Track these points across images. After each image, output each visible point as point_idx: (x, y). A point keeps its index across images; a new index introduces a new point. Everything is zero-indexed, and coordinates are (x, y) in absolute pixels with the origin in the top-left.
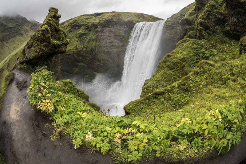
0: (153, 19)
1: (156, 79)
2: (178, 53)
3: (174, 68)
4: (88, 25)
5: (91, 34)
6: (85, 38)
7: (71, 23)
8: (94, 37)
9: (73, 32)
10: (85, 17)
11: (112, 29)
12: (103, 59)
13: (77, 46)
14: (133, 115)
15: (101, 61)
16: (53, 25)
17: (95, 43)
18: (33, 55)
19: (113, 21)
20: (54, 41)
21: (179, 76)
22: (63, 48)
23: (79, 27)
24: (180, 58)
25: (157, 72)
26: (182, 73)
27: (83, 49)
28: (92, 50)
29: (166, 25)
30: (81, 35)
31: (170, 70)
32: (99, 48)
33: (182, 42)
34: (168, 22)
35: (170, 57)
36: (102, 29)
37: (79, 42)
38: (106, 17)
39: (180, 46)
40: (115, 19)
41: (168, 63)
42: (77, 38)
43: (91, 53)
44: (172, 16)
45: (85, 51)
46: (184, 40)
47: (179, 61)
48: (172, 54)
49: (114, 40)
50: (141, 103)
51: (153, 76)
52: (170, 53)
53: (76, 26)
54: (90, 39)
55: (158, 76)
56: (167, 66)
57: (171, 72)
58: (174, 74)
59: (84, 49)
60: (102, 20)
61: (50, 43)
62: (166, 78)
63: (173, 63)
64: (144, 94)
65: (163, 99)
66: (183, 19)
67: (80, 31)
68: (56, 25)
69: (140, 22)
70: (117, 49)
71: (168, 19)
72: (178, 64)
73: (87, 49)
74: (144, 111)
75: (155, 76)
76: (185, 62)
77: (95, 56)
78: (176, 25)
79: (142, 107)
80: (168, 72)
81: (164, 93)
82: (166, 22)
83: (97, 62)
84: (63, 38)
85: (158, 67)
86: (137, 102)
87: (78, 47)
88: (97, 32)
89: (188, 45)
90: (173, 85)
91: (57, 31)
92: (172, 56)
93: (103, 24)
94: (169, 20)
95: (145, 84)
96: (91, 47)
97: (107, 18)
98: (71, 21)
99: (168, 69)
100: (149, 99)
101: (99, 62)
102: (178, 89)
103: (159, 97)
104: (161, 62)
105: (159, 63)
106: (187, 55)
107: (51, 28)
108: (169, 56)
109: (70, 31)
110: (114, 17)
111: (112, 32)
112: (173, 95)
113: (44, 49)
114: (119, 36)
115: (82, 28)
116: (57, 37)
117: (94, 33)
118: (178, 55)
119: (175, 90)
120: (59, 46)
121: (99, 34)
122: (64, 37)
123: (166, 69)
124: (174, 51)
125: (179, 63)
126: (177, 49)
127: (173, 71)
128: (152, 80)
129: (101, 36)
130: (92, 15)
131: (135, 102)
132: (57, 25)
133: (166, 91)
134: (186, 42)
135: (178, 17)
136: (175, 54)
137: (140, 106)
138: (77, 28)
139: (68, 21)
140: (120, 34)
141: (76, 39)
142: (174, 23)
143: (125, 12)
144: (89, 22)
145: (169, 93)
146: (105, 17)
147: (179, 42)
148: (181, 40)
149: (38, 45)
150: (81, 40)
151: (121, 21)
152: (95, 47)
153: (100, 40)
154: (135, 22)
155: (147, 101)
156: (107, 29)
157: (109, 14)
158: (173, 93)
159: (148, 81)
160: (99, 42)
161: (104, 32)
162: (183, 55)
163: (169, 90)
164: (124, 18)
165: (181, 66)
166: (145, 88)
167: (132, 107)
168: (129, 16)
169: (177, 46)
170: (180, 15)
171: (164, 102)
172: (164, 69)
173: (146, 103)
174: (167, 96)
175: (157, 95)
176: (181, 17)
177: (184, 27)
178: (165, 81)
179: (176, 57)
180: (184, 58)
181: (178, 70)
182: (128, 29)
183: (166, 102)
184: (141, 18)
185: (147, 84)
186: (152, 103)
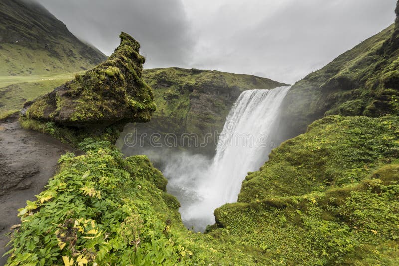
0: (269, 84)
1: (265, 175)
2: (311, 140)
3: (300, 164)
4: (181, 85)
5: (183, 98)
6: (174, 102)
7: (157, 75)
8: (186, 104)
9: (159, 90)
10: (177, 72)
11: (210, 96)
13: (162, 109)
14: (228, 231)
16: (130, 73)
17: (187, 111)
18: (79, 114)
19: (213, 85)
20: (132, 100)
22: (147, 115)
23: (169, 84)
24: (314, 149)
25: (268, 164)
26: (318, 174)
27: (170, 115)
28: (181, 119)
30: (170, 97)
31: (292, 165)
32: (191, 118)
33: (323, 123)
34: (296, 89)
35: (294, 145)
36: (198, 94)
37: (166, 106)
38: (205, 78)
39: (317, 129)
40: (217, 83)
41: (288, 154)
42: (164, 98)
43: (180, 123)
44: (306, 77)
45: (173, 118)
46: (326, 119)
47: (311, 153)
48: (298, 141)
49: (211, 111)
50: (242, 212)
51: (261, 170)
52: (293, 139)
53: (164, 81)
54: (181, 105)
55: (269, 170)
56: (285, 159)
57: (294, 168)
58: (300, 173)
59: (172, 116)
60: (200, 82)
61: (124, 103)
62: (283, 177)
63: (298, 154)
64: (246, 195)
65: (284, 218)
66: (333, 79)
67: (169, 91)
68: (136, 74)
69: (248, 89)
71: (296, 83)
72: (308, 158)
73: (176, 117)
74: (247, 228)
75: (264, 170)
76: (326, 158)
77: (185, 127)
78: (311, 92)
79: (244, 219)
80: (288, 168)
81: (285, 206)
82: (291, 89)
84: (147, 99)
85: (270, 157)
86: (236, 207)
87: (164, 111)
88: (191, 97)
89: (338, 127)
90: (305, 197)
91: (139, 85)
92: (297, 144)
93: (200, 88)
94: (299, 84)
95: (247, 179)
96: (181, 116)
97: (206, 80)
98: (158, 72)
99: (288, 163)
100: (257, 210)
102: (318, 209)
103: (276, 211)
104: (276, 151)
105: (272, 152)
106: (332, 145)
107: (127, 77)
108: (290, 143)
109: (155, 87)
110: (216, 80)
111: (210, 100)
112: (307, 217)
113: (110, 110)
115: (172, 87)
116: (138, 95)
117: (187, 98)
118: (310, 144)
119: (312, 209)
120: (139, 110)
121: (194, 100)
122: (149, 98)
123: (283, 163)
124: (301, 136)
125: (310, 156)
126: (310, 134)
127: (298, 169)
128: (258, 175)
129: (196, 103)
130: (187, 71)
131: (232, 205)
132: (138, 75)
133: (290, 205)
134: (332, 123)
135: (320, 76)
136: (304, 142)
137: (241, 216)
138: (166, 85)
139: (153, 70)
141: (162, 100)
144: (182, 80)
145: (298, 211)
147: (314, 122)
148: (320, 120)
149: (94, 99)
150: (169, 104)
151: (224, 87)
152: (186, 116)
153: (193, 108)
154: (241, 89)
155: (253, 211)
156: (204, 95)
157: (209, 74)
158: (307, 214)
159: (252, 175)
160: (192, 111)
161: (200, 99)
162: (321, 144)
163: (297, 204)
164: (228, 82)
165: (315, 163)
166: (248, 185)
167: (227, 214)
168: (235, 80)
169: (310, 128)
170: (326, 72)
171: (288, 225)
172: (279, 162)
173: (251, 214)
174: (292, 214)
175: (272, 206)
176: (329, 77)
177: (330, 95)
178: (281, 182)
179: (305, 146)
180: (324, 150)
181: (309, 168)
182: (230, 98)
183: (292, 226)
184: (251, 84)
185: (250, 179)
186: (262, 218)
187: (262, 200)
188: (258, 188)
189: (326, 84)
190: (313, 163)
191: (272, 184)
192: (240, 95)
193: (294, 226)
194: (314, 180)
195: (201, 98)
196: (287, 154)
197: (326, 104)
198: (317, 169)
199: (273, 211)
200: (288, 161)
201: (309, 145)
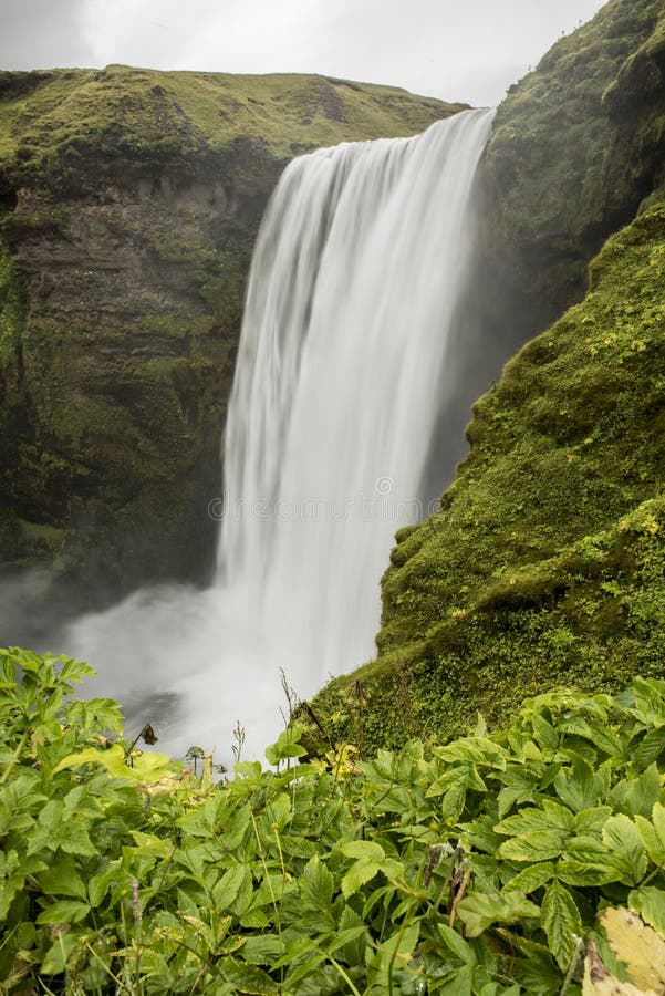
0: (404, 113)
1: (468, 515)
2: (607, 320)
3: (587, 430)
11: (125, 213)
12: (86, 434)
15: (75, 444)
17: (14, 322)
19: (125, 148)
21: (629, 479)
24: (628, 354)
25: (468, 471)
26: (654, 450)
29: (498, 145)
31: (560, 443)
32: (50, 356)
33: (637, 242)
34: (516, 120)
35: (552, 358)
36: (53, 214)
38: (67, 117)
39: (620, 269)
40: (140, 129)
41: (540, 404)
46: (646, 224)
47: (619, 374)
48: (564, 339)
49: (146, 294)
51: (447, 502)
52: (548, 333)
55: (479, 493)
56: (531, 426)
57: (569, 455)
58: (594, 465)
60: (43, 138)
62: (537, 503)
63: (573, 393)
64: (404, 626)
65: (565, 636)
66: (641, 59)
69: (311, 148)
70: (180, 355)
71: (513, 89)
72: (613, 397)
75: (457, 500)
79: (418, 705)
80: (546, 462)
81: (560, 590)
82: (495, 124)
83: (45, 457)
86: (377, 676)
88: (16, 234)
90: (624, 524)
92: (564, 348)
93: (55, 173)
94: (526, 95)
95: (397, 561)
97: (78, 123)
99: (542, 439)
100: (462, 649)
101: (60, 454)
103: (533, 620)
104: (491, 403)
105: (477, 411)
108: (540, 356)
110: (131, 119)
111: (127, 234)
112: (640, 594)
114: (179, 264)
118: (609, 338)
121: (37, 250)
123: (526, 446)
124: (576, 313)
125: (618, 387)
127: (585, 451)
128: (441, 527)
129: (56, 266)
133: (579, 577)
136: (587, 333)
140: (184, 250)
142: (561, 114)
143: (205, 76)
145: (605, 586)
146: (60, 113)
147: (608, 244)
148: (627, 229)
151: (185, 150)
152: (19, 350)
153: (44, 296)
154: (279, 154)
155: (447, 660)
156: (90, 210)
157: (84, 90)
158: (639, 583)
159: (416, 538)
160: (43, 313)
161: (68, 240)
162: (646, 327)
163: (600, 565)
164: (199, 123)
165: (638, 409)
166: (406, 584)
167: (344, 718)
168: (237, 105)
169: (598, 272)
170: (612, 36)
171: (583, 650)
172: (511, 447)
173: (444, 676)
174: (591, 607)
175: (516, 609)
176: (624, 51)
177: (643, 131)
178: (532, 524)
179: (594, 351)
180: (657, 349)
181: (619, 436)
182: (234, 208)
183: (595, 649)
184: (320, 119)
185: (410, 556)
186: (485, 671)
187: (472, 606)
188: (449, 580)
189: (621, 83)
190: (629, 411)
191: (500, 546)
192: (276, 182)
193: (604, 643)
194: (643, 477)
195: (73, 230)
196: (535, 402)
197: (636, 173)
198: (648, 428)
199: (521, 629)
200: (544, 431)
201: (607, 342)
